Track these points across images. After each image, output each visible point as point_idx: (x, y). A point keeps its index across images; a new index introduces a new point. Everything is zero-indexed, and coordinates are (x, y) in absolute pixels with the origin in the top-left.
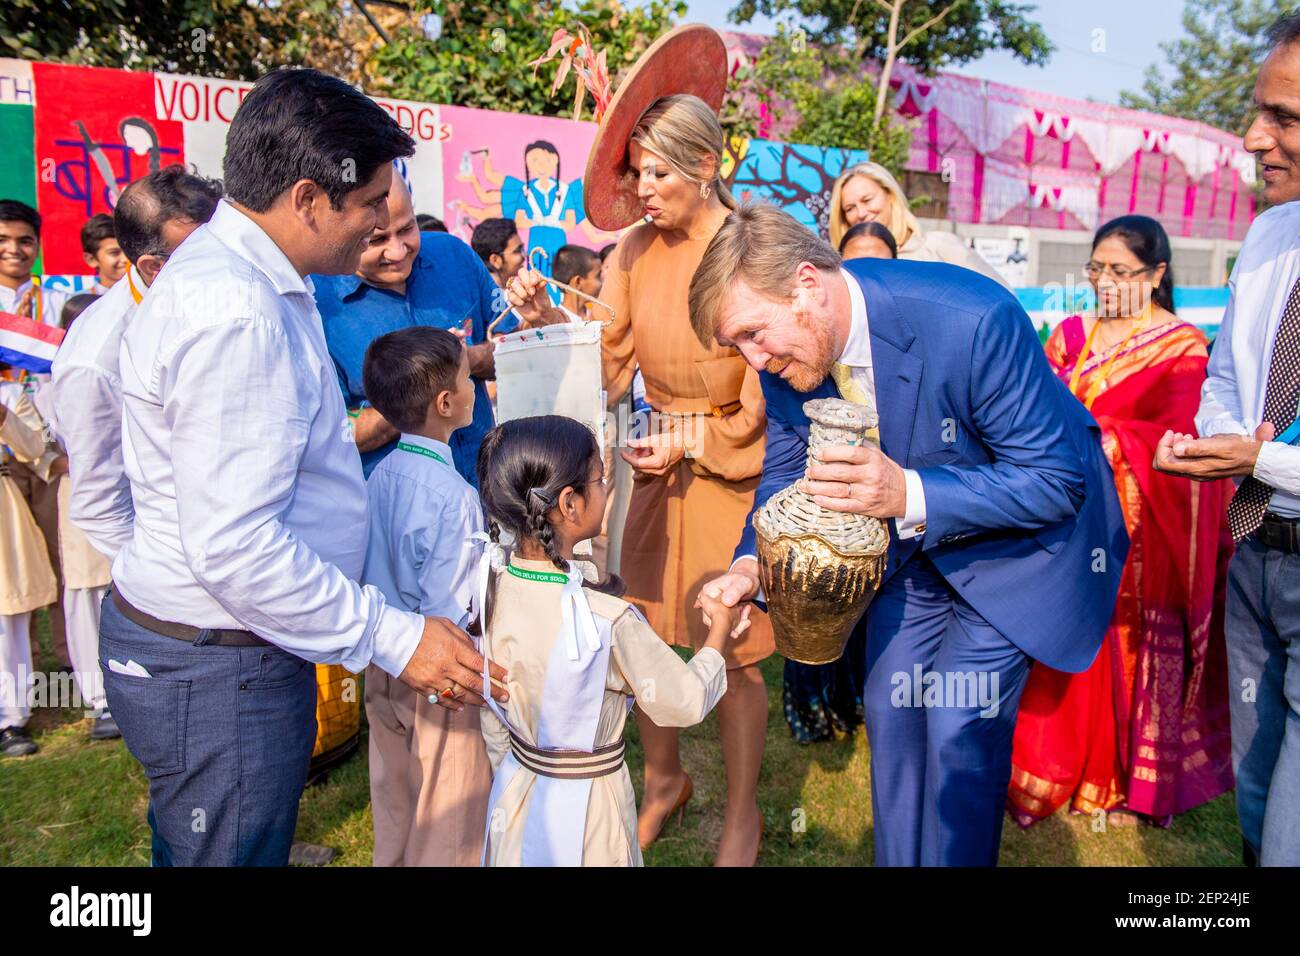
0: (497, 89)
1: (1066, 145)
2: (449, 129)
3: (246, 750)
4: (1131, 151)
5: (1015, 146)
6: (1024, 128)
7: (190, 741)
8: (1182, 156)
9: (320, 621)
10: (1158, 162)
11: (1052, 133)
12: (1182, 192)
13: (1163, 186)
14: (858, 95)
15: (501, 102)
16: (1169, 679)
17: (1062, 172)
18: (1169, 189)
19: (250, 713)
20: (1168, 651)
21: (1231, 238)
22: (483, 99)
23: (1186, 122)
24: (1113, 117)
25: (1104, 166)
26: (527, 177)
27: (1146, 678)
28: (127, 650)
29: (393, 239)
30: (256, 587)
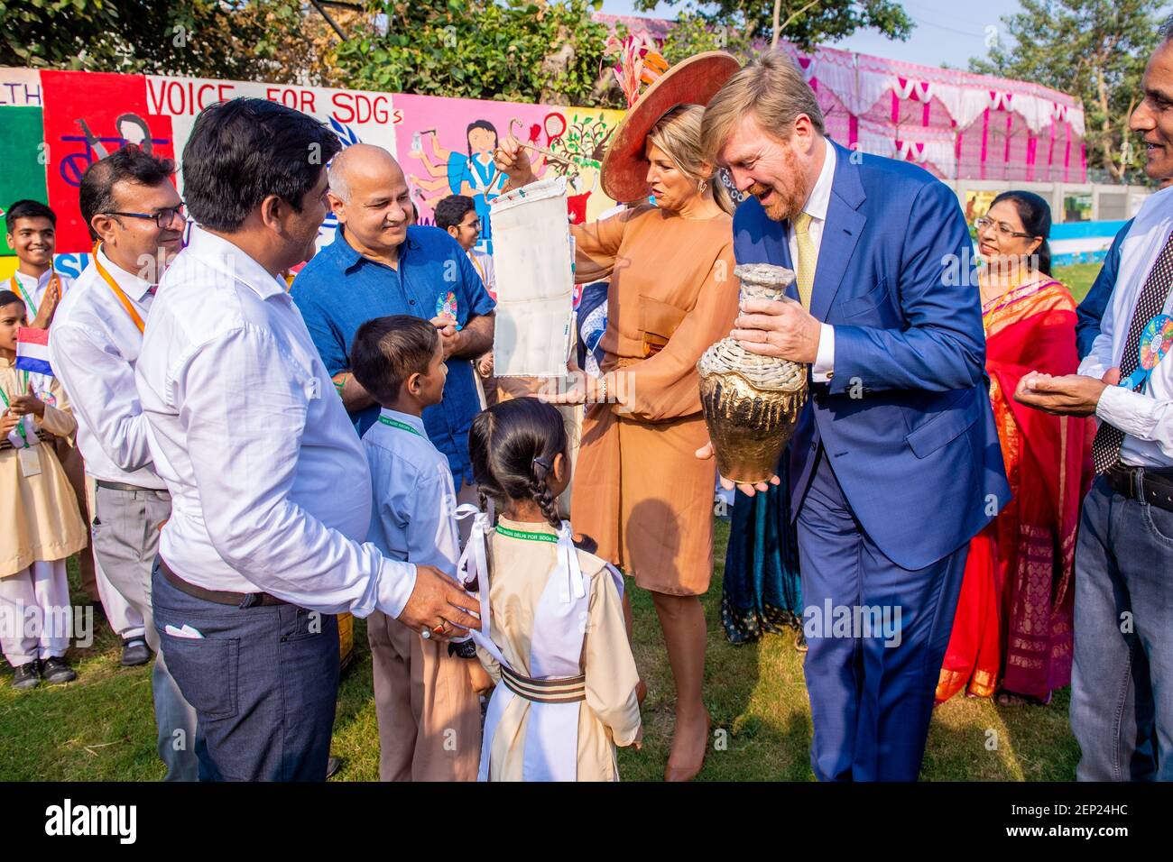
0: (441, 77)
1: (927, 106)
2: (401, 114)
3: (288, 693)
4: (981, 110)
5: (883, 109)
6: (890, 93)
7: (241, 689)
8: (1022, 112)
9: (331, 579)
10: (1003, 118)
11: (914, 96)
12: (1025, 144)
13: (1008, 140)
15: (445, 88)
16: (1040, 583)
17: (924, 129)
18: (1013, 142)
19: (290, 661)
20: (1041, 559)
21: (1066, 182)
22: (429, 86)
23: (1025, 84)
24: (965, 81)
25: (959, 123)
26: (470, 152)
27: (1021, 581)
28: (180, 617)
29: (394, 203)
30: (274, 559)
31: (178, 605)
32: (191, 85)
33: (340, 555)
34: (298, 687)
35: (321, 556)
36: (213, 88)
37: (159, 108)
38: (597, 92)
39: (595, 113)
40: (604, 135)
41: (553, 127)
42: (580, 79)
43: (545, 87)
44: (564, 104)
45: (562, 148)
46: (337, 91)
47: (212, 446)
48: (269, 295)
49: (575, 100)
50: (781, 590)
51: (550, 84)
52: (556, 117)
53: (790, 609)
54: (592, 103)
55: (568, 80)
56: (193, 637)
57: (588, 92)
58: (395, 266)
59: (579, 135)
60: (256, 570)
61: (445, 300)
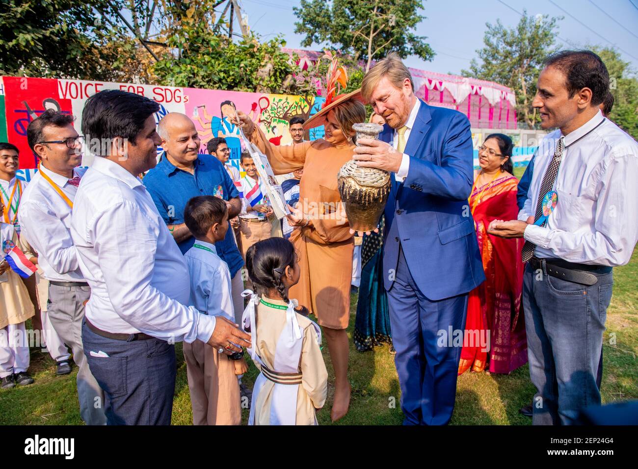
0: (207, 79)
1: (442, 93)
2: (187, 98)
3: (152, 383)
4: (467, 95)
5: (420, 95)
6: (424, 87)
7: (128, 381)
8: (486, 96)
9: (174, 324)
10: (477, 98)
11: (435, 88)
12: (488, 111)
13: (480, 108)
14: (357, 75)
15: (209, 85)
16: (505, 320)
17: (441, 104)
18: (482, 110)
19: (152, 367)
20: (506, 309)
21: (508, 129)
22: (201, 84)
23: (488, 82)
24: (459, 80)
25: (457, 101)
26: (222, 117)
27: (496, 320)
28: (98, 347)
29: (191, 139)
30: (146, 315)
31: (96, 341)
32: (81, 84)
33: (178, 312)
34: (157, 379)
35: (168, 312)
36: (92, 85)
37: (65, 96)
38: (284, 87)
39: (284, 97)
40: (288, 108)
41: (263, 103)
42: (276, 80)
43: (259, 84)
44: (268, 93)
45: (268, 114)
46: (154, 86)
47: (111, 261)
48: (134, 186)
49: (273, 90)
50: (384, 325)
51: (261, 83)
52: (264, 99)
53: (387, 335)
54: (282, 92)
55: (270, 81)
56: (104, 356)
57: (280, 86)
58: (192, 172)
59: (276, 107)
60: (137, 321)
61: (217, 189)
